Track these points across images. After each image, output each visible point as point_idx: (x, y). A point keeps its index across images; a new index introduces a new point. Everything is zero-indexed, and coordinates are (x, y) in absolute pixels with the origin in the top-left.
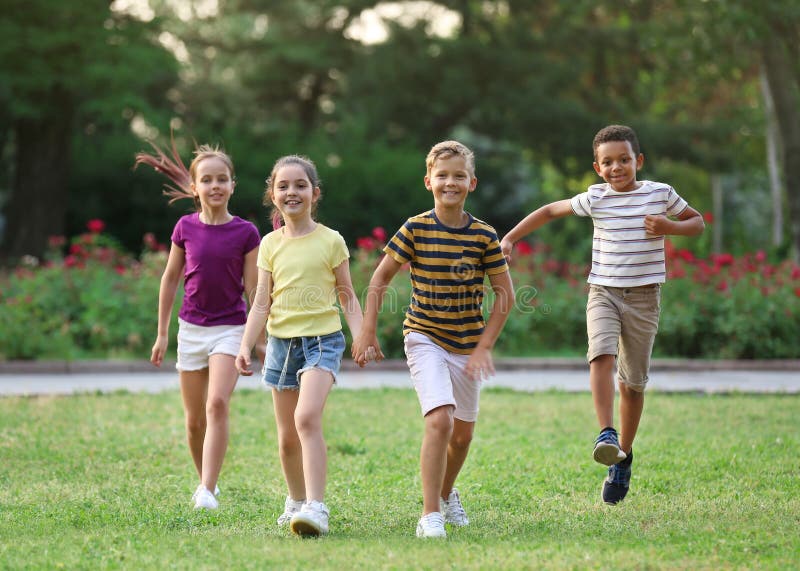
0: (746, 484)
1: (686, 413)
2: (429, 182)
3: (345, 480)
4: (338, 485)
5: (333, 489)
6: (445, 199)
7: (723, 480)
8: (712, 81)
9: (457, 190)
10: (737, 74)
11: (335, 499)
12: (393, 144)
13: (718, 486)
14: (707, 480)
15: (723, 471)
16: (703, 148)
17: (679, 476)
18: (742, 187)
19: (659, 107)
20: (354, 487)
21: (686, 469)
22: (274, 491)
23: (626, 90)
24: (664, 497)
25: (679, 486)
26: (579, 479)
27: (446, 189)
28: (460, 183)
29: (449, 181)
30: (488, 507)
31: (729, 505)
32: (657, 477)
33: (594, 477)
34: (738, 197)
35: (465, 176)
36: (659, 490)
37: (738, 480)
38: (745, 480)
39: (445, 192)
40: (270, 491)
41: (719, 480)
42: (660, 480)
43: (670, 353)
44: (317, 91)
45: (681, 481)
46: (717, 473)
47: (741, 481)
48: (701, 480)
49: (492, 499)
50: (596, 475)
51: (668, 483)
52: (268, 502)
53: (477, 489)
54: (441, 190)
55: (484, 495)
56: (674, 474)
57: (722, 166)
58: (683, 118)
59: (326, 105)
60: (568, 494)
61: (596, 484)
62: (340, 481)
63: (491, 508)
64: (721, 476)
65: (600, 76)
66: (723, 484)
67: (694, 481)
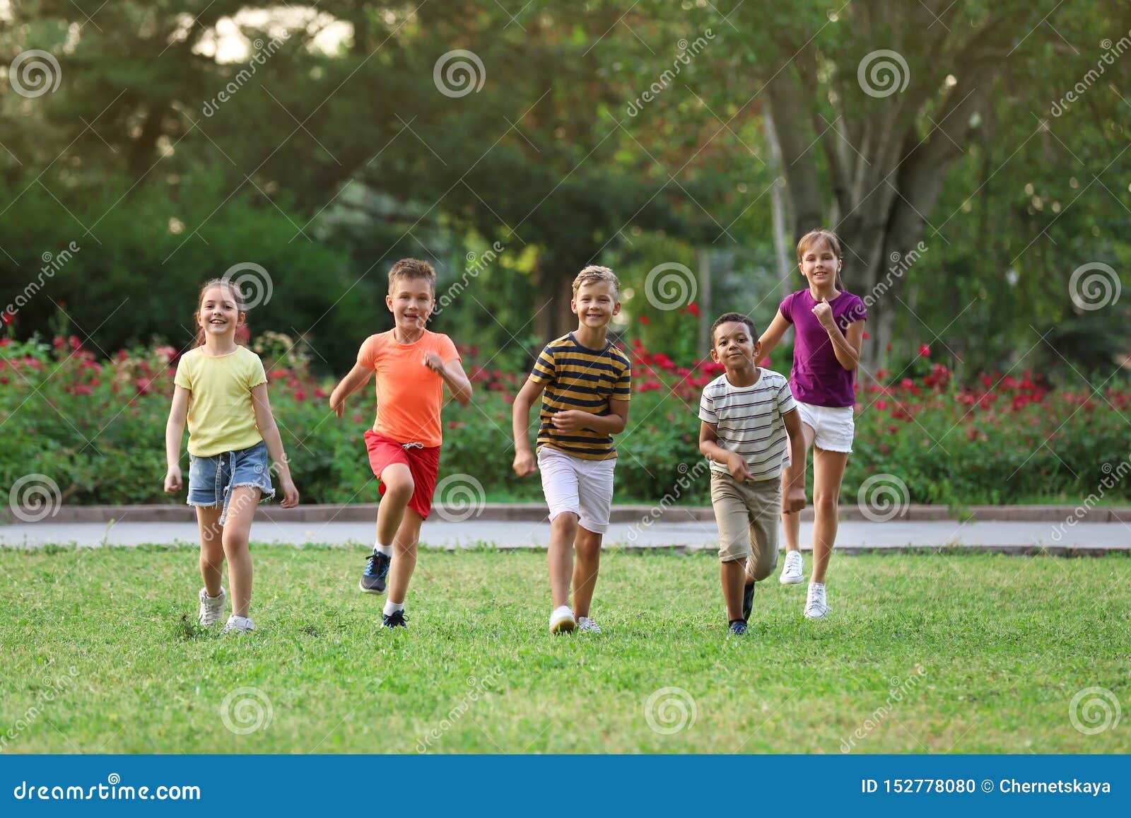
0: (743, 677)
1: (661, 578)
2: (575, 306)
3: (193, 673)
4: (182, 681)
5: (176, 687)
6: (589, 321)
7: (712, 672)
8: (698, 120)
9: (599, 313)
10: (732, 110)
11: (178, 701)
12: (258, 203)
13: (705, 679)
14: (689, 672)
15: (711, 659)
16: (685, 212)
17: (653, 667)
18: (738, 266)
19: (624, 156)
20: (205, 684)
21: (662, 655)
22: (91, 689)
23: (581, 131)
24: (632, 695)
25: (653, 680)
26: (518, 672)
27: (590, 312)
28: (603, 306)
29: (592, 304)
30: (391, 712)
31: (719, 707)
32: (622, 668)
33: (537, 668)
34: (733, 279)
35: (608, 300)
36: (626, 687)
37: (732, 671)
38: (742, 672)
39: (588, 315)
40: (87, 689)
41: (706, 671)
42: (628, 672)
43: (639, 496)
44: (152, 131)
45: (655, 674)
46: (704, 662)
47: (736, 673)
48: (682, 671)
49: (397, 700)
50: (540, 666)
51: (637, 676)
52: (83, 705)
53: (376, 687)
54: (585, 314)
55: (386, 694)
56: (647, 664)
57: (710, 237)
58: (657, 169)
59: (166, 149)
60: (501, 693)
61: (540, 678)
62: (185, 675)
63: (395, 712)
64: (709, 667)
65: (544, 114)
66: (711, 678)
67: (673, 674)
